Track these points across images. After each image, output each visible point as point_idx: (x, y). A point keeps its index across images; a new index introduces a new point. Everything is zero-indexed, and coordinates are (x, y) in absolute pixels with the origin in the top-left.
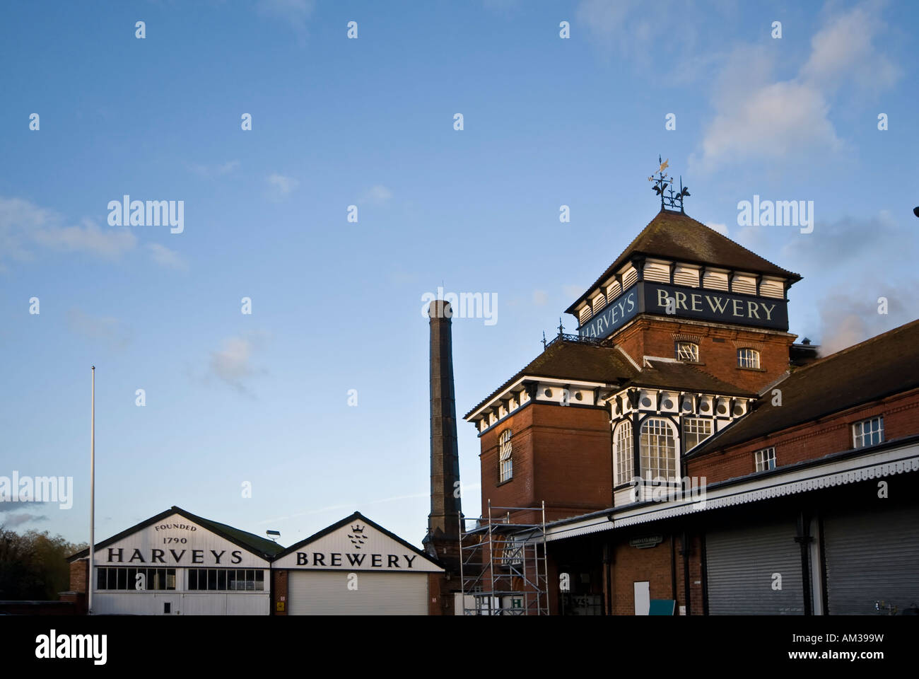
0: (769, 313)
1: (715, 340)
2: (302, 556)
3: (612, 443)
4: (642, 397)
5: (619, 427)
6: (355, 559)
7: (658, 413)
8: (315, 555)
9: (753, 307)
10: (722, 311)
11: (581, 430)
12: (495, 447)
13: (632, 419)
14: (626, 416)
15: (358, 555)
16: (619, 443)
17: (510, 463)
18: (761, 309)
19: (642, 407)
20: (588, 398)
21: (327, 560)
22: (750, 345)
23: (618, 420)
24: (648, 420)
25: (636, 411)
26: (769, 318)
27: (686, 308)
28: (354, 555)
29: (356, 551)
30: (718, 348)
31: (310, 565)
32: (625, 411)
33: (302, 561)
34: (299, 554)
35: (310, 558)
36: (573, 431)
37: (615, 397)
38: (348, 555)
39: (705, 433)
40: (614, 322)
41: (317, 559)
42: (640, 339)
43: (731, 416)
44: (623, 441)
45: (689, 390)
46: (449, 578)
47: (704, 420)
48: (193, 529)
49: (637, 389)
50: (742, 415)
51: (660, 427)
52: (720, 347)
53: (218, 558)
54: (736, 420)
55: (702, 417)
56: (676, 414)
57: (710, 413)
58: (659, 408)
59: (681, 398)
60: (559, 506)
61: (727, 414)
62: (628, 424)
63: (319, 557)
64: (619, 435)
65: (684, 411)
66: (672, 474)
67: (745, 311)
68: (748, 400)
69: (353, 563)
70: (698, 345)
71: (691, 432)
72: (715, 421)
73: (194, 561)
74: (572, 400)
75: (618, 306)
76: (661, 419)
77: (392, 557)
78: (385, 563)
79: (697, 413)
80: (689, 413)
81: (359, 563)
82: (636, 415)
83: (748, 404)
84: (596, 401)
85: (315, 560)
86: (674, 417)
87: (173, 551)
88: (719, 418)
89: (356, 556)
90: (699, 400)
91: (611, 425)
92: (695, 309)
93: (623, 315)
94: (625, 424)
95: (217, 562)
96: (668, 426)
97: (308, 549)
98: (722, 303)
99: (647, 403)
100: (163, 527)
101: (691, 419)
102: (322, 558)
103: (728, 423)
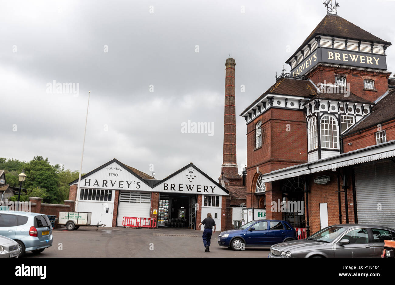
0: (377, 62)
1: (353, 75)
2: (166, 185)
3: (307, 128)
4: (321, 104)
5: (310, 120)
6: (190, 188)
7: (329, 112)
9: (369, 59)
10: (356, 60)
11: (293, 121)
12: (254, 130)
13: (316, 115)
14: (314, 114)
16: (310, 128)
17: (260, 138)
18: (373, 60)
19: (321, 109)
20: (296, 106)
21: (177, 188)
22: (370, 78)
23: (310, 116)
24: (324, 116)
25: (318, 111)
26: (377, 64)
27: (340, 59)
28: (189, 185)
29: (190, 183)
30: (356, 80)
31: (169, 191)
32: (313, 111)
33: (166, 188)
34: (165, 184)
35: (169, 187)
37: (308, 104)
38: (187, 185)
39: (350, 123)
40: (307, 67)
41: (172, 187)
42: (319, 75)
43: (363, 114)
44: (312, 127)
45: (343, 101)
46: (230, 199)
47: (350, 116)
48: (121, 170)
49: (318, 100)
50: (368, 113)
51: (330, 120)
52: (356, 79)
53: (129, 185)
54: (365, 116)
55: (349, 114)
56: (337, 113)
57: (352, 112)
58: (329, 110)
59: (339, 105)
60: (283, 161)
61: (360, 113)
62: (315, 118)
63: (173, 186)
64: (310, 124)
65: (341, 112)
66: (336, 144)
67: (366, 61)
68: (370, 106)
69: (188, 190)
70: (346, 78)
71: (344, 122)
72: (355, 117)
73: (120, 187)
74: (289, 106)
75: (309, 60)
76: (330, 116)
77: (205, 187)
78: (202, 190)
79: (347, 112)
80: (343, 112)
81: (191, 190)
82: (318, 113)
83: (371, 108)
84: (300, 107)
85: (171, 187)
86: (336, 115)
87: (111, 181)
88: (357, 115)
89: (190, 186)
90: (347, 106)
91: (307, 118)
92: (344, 60)
93: (311, 64)
94: (313, 119)
95: (129, 187)
96: (333, 119)
97: (169, 182)
98: (356, 58)
99: (323, 107)
100: (110, 169)
101: (344, 116)
102: (174, 187)
103: (361, 118)
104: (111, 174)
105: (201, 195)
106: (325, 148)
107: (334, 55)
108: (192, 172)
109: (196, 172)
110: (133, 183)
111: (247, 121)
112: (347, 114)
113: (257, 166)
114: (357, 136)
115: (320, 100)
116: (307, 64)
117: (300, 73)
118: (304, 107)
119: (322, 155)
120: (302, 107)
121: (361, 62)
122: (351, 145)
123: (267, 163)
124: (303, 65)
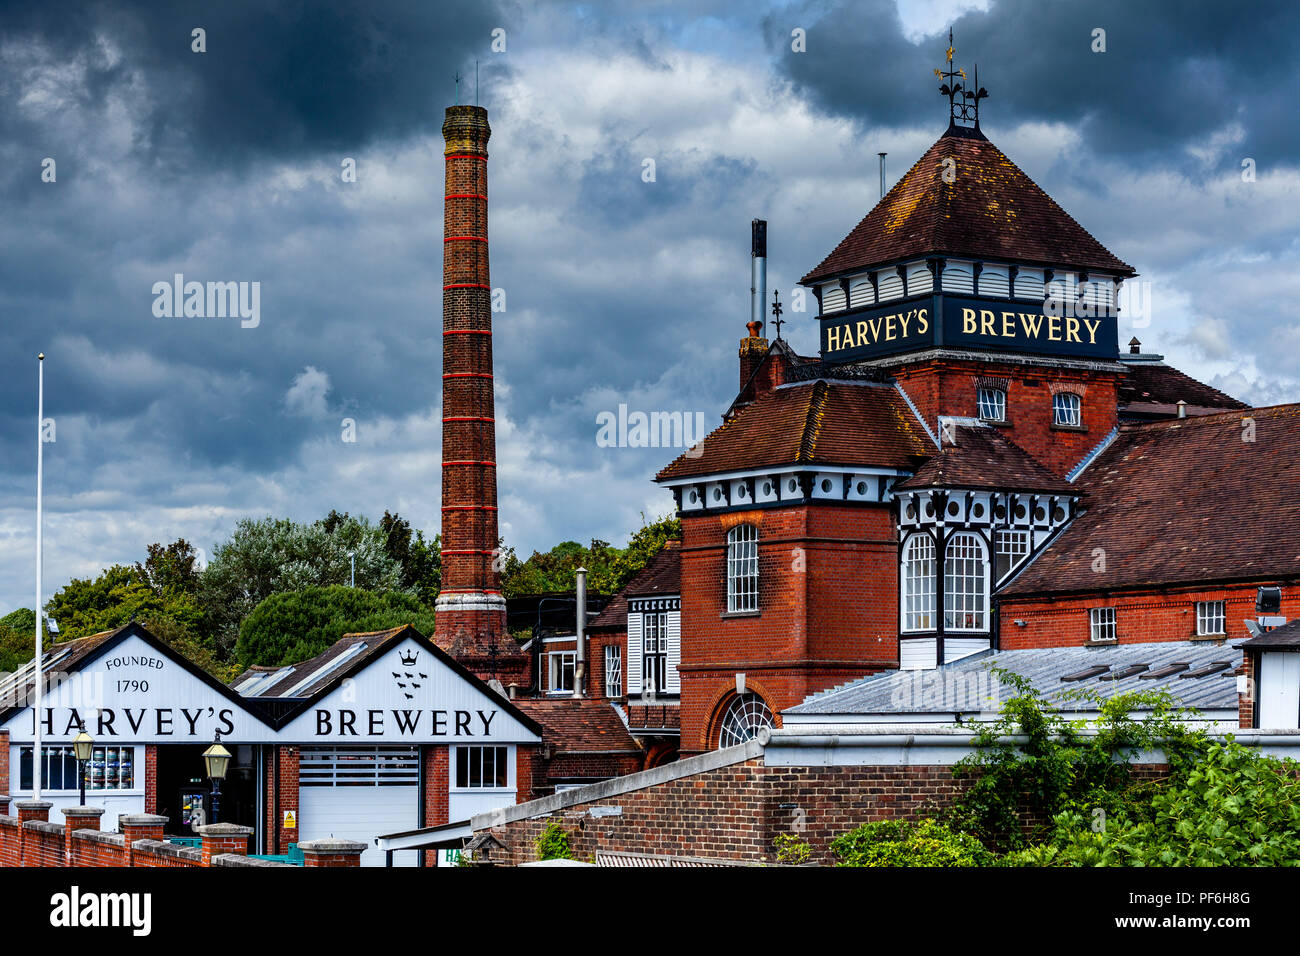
0: (1092, 332)
1: (1028, 383)
2: (324, 716)
3: (900, 562)
4: (949, 502)
5: (912, 539)
6: (406, 722)
7: (967, 525)
8: (342, 712)
9: (1073, 326)
10: (1036, 333)
11: (864, 543)
13: (934, 533)
14: (926, 527)
15: (410, 712)
16: (910, 563)
18: (1083, 328)
19: (949, 518)
20: (871, 495)
21: (362, 725)
22: (1069, 387)
23: (911, 529)
24: (954, 537)
25: (940, 524)
26: (1093, 341)
27: (993, 333)
28: (405, 712)
29: (407, 705)
30: (1031, 397)
31: (334, 737)
32: (924, 518)
33: (324, 727)
34: (319, 712)
35: (335, 721)
36: (854, 546)
37: (909, 494)
38: (396, 713)
39: (1019, 553)
40: (888, 338)
41: (345, 722)
42: (933, 385)
43: (1051, 524)
44: (918, 563)
45: (1005, 490)
46: (547, 754)
47: (1019, 532)
48: (159, 666)
49: (944, 493)
50: (1063, 521)
51: (968, 546)
52: (1032, 394)
53: (192, 723)
54: (1057, 530)
55: (1018, 527)
56: (987, 526)
57: (1025, 521)
58: (967, 520)
59: (993, 501)
60: (836, 666)
61: (1045, 522)
62: (927, 538)
63: (348, 718)
64: (911, 551)
65: (997, 521)
66: (980, 616)
67: (1063, 333)
68: (1072, 500)
69: (403, 729)
70: (1005, 392)
71: (1003, 552)
72: (1032, 534)
73: (160, 732)
74: (854, 495)
75: (897, 317)
76: (968, 535)
77: (461, 715)
78: (451, 727)
79: (1012, 522)
80: (1002, 521)
81: (412, 729)
82: (941, 530)
83: (1073, 506)
84: (881, 495)
85: (343, 724)
86: (983, 530)
87: (127, 711)
88: (1038, 528)
89: (407, 714)
90: (1014, 501)
91: (899, 532)
92: (1005, 334)
93: (905, 335)
94: (922, 539)
95: (192, 732)
96: (977, 544)
97: (332, 704)
98: (1036, 322)
99: (954, 511)
100: (117, 662)
101: (1003, 532)
102: (353, 721)
103: (1047, 535)
104: (123, 686)
105: (445, 746)
106: (954, 629)
107: (978, 320)
108: (414, 661)
109: (426, 662)
110: (205, 713)
111: (680, 504)
112: (1012, 526)
113: (741, 670)
114: (1039, 607)
115: (947, 492)
116: (888, 328)
117: (859, 344)
118: (892, 497)
119: (946, 650)
120: (888, 497)
121: (1051, 338)
122: (1025, 626)
123: (786, 670)
124: (871, 322)
